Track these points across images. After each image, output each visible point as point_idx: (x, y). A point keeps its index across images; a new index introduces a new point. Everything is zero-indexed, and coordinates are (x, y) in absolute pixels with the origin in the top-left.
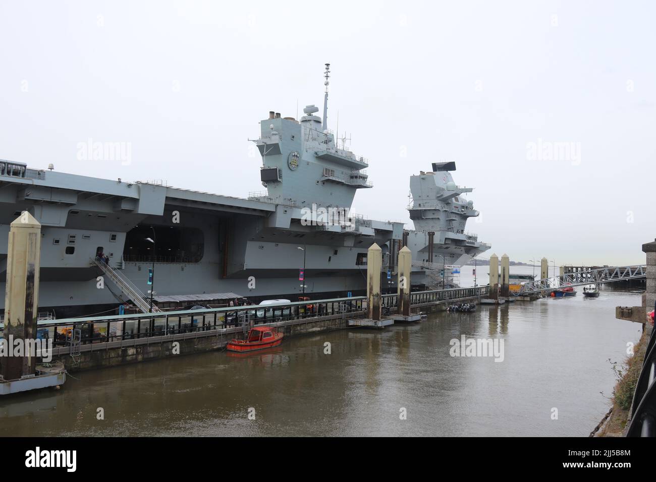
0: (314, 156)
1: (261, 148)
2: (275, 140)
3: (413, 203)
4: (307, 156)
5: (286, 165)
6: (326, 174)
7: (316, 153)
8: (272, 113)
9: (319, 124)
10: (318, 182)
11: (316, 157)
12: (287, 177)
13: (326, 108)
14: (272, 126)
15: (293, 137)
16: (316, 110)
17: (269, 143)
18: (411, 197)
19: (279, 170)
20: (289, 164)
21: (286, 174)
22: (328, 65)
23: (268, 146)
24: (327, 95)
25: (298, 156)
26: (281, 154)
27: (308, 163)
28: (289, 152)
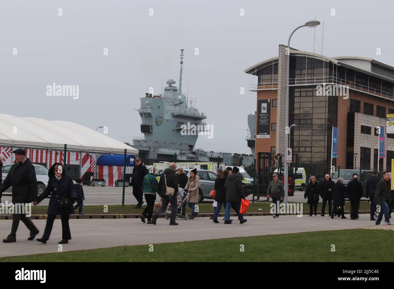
0: (171, 116)
1: (141, 114)
2: (149, 111)
3: (250, 135)
4: (167, 116)
5: (155, 123)
6: (179, 125)
7: (173, 114)
8: (147, 94)
9: (176, 91)
10: (174, 130)
11: (173, 116)
12: (155, 129)
13: (181, 79)
14: (147, 102)
15: (159, 107)
16: (174, 83)
17: (146, 112)
18: (249, 130)
19: (151, 126)
20: (157, 122)
21: (155, 127)
22: (182, 50)
23: (145, 114)
24: (182, 70)
25: (162, 117)
26: (152, 117)
27: (168, 120)
28: (157, 115)
